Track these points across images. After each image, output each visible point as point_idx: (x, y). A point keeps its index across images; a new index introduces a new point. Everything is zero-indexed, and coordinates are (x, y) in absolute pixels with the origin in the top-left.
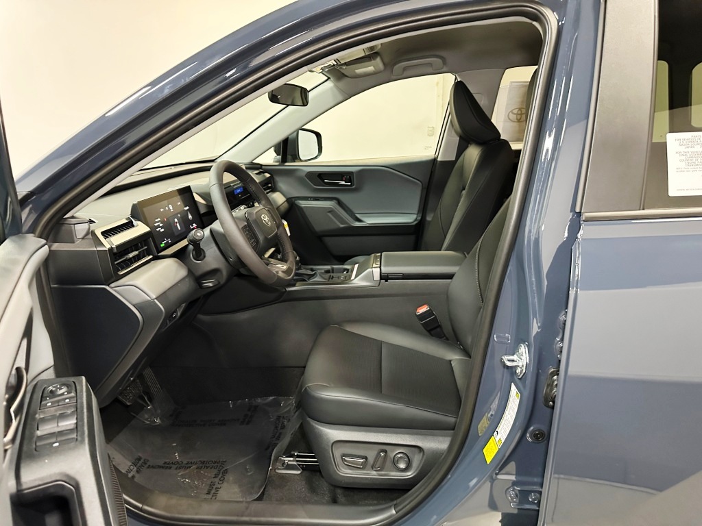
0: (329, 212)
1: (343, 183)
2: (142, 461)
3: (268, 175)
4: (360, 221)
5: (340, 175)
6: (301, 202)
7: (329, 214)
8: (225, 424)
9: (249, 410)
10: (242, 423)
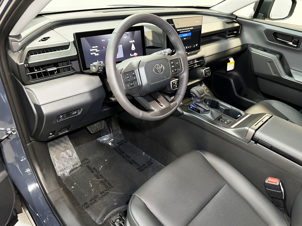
0: (269, 62)
1: (291, 43)
2: (87, 161)
3: (237, 25)
4: (290, 75)
5: (291, 38)
6: (253, 49)
7: (268, 64)
8: (132, 164)
9: (148, 163)
10: (138, 169)
